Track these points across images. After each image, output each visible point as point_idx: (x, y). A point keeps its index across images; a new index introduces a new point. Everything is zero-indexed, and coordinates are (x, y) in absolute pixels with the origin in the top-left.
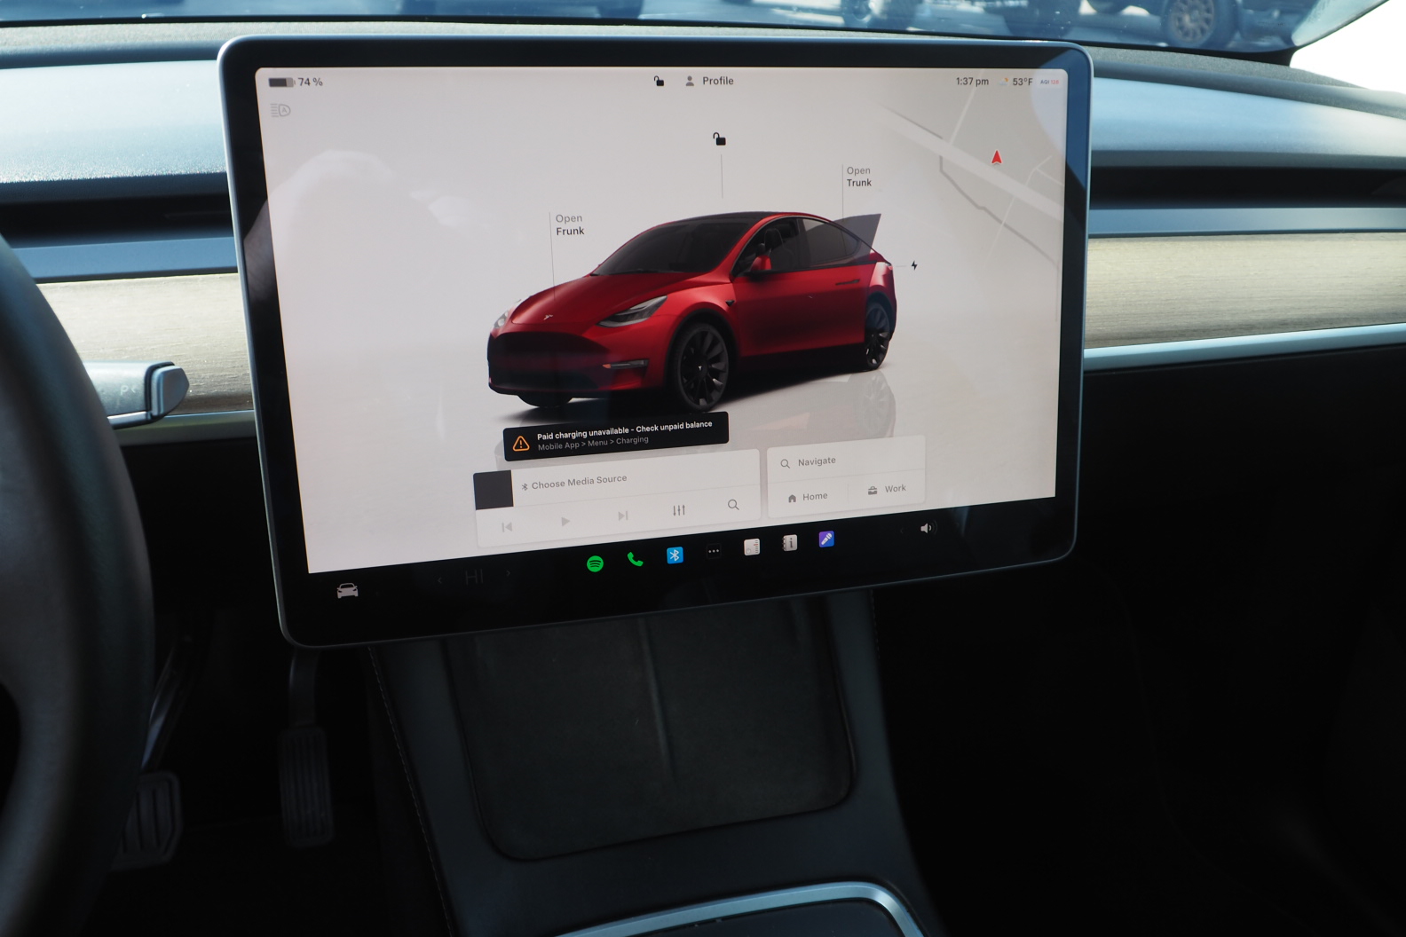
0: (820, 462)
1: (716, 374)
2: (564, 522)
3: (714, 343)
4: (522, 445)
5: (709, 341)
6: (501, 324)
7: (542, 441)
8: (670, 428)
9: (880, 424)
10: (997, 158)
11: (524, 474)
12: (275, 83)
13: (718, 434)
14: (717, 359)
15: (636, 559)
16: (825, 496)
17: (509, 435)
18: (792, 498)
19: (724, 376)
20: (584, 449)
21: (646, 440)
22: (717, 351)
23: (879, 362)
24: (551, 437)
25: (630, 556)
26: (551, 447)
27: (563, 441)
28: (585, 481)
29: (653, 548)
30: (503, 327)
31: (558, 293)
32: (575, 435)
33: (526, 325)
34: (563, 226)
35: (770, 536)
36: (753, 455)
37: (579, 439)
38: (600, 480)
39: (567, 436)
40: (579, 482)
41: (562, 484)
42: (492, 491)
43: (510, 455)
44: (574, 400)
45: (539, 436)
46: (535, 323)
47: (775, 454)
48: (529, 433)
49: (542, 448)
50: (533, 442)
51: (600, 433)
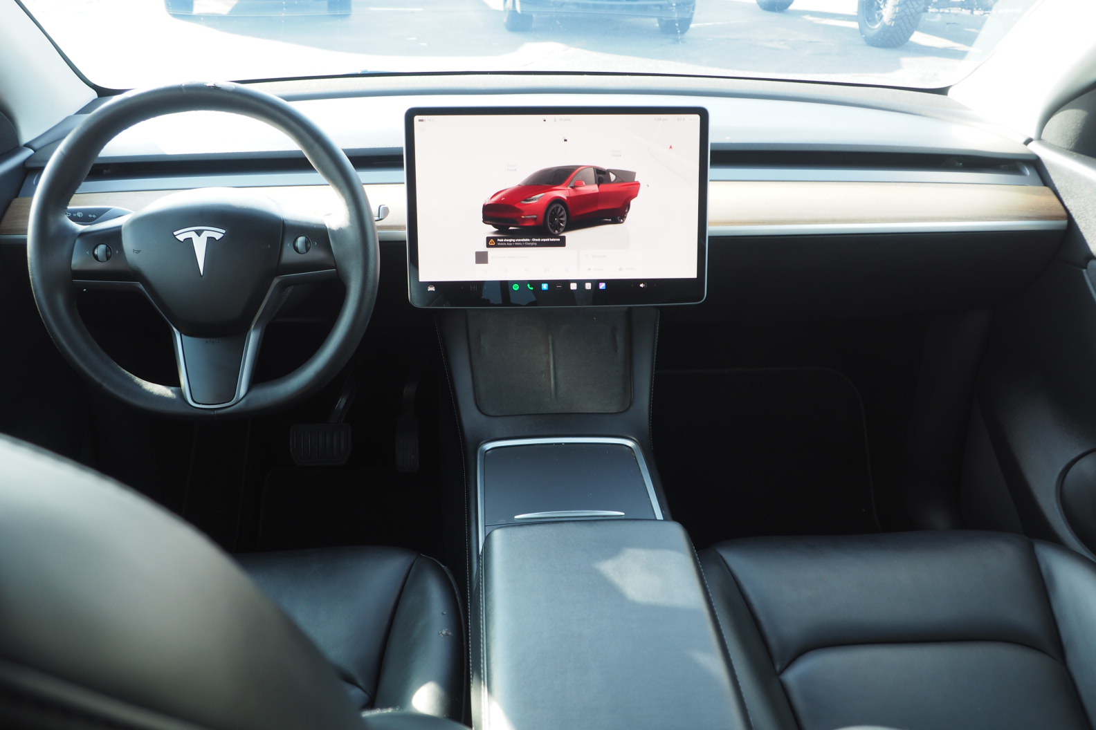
0: (600, 257)
1: (562, 222)
2: (504, 271)
3: (562, 210)
4: (492, 242)
5: (559, 210)
6: (487, 200)
7: (499, 242)
8: (545, 240)
9: (622, 244)
10: (671, 147)
11: (492, 252)
12: (420, 120)
13: (562, 243)
14: (562, 217)
15: (531, 286)
16: (602, 270)
17: (488, 239)
18: (589, 269)
19: (565, 223)
20: (513, 245)
21: (536, 244)
22: (562, 213)
23: (624, 221)
24: (502, 240)
25: (529, 285)
26: (502, 244)
27: (506, 242)
28: (514, 257)
29: (537, 284)
30: (488, 202)
31: (507, 191)
32: (510, 240)
33: (496, 201)
34: (510, 168)
35: (581, 283)
36: (575, 251)
37: (512, 242)
38: (518, 257)
39: (508, 240)
40: (512, 257)
41: (506, 257)
42: (481, 258)
43: (488, 246)
44: (511, 228)
45: (498, 240)
46: (500, 200)
47: (583, 252)
48: (495, 239)
49: (499, 244)
50: (496, 242)
51: (519, 240)
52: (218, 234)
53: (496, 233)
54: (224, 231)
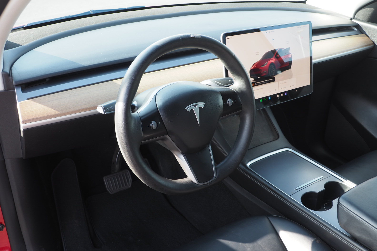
0: (285, 83)
1: (273, 72)
2: (258, 95)
3: (273, 68)
5: (272, 67)
8: (269, 80)
9: (291, 77)
10: (302, 38)
12: (228, 38)
13: (274, 80)
14: (273, 70)
15: (265, 99)
16: (285, 88)
18: (282, 88)
19: (274, 72)
20: (260, 84)
21: (266, 82)
22: (273, 69)
23: (291, 68)
26: (256, 84)
27: (257, 83)
28: (260, 89)
29: (267, 98)
30: (251, 68)
31: (257, 63)
32: (259, 82)
33: (253, 68)
34: (257, 54)
35: (280, 94)
36: (278, 82)
37: (259, 83)
38: (261, 88)
39: (258, 83)
41: (257, 90)
44: (259, 78)
45: (255, 83)
46: (255, 67)
47: (280, 82)
48: (254, 83)
49: (255, 85)
50: (254, 84)
51: (261, 82)
52: (202, 105)
53: (254, 80)
54: (204, 103)
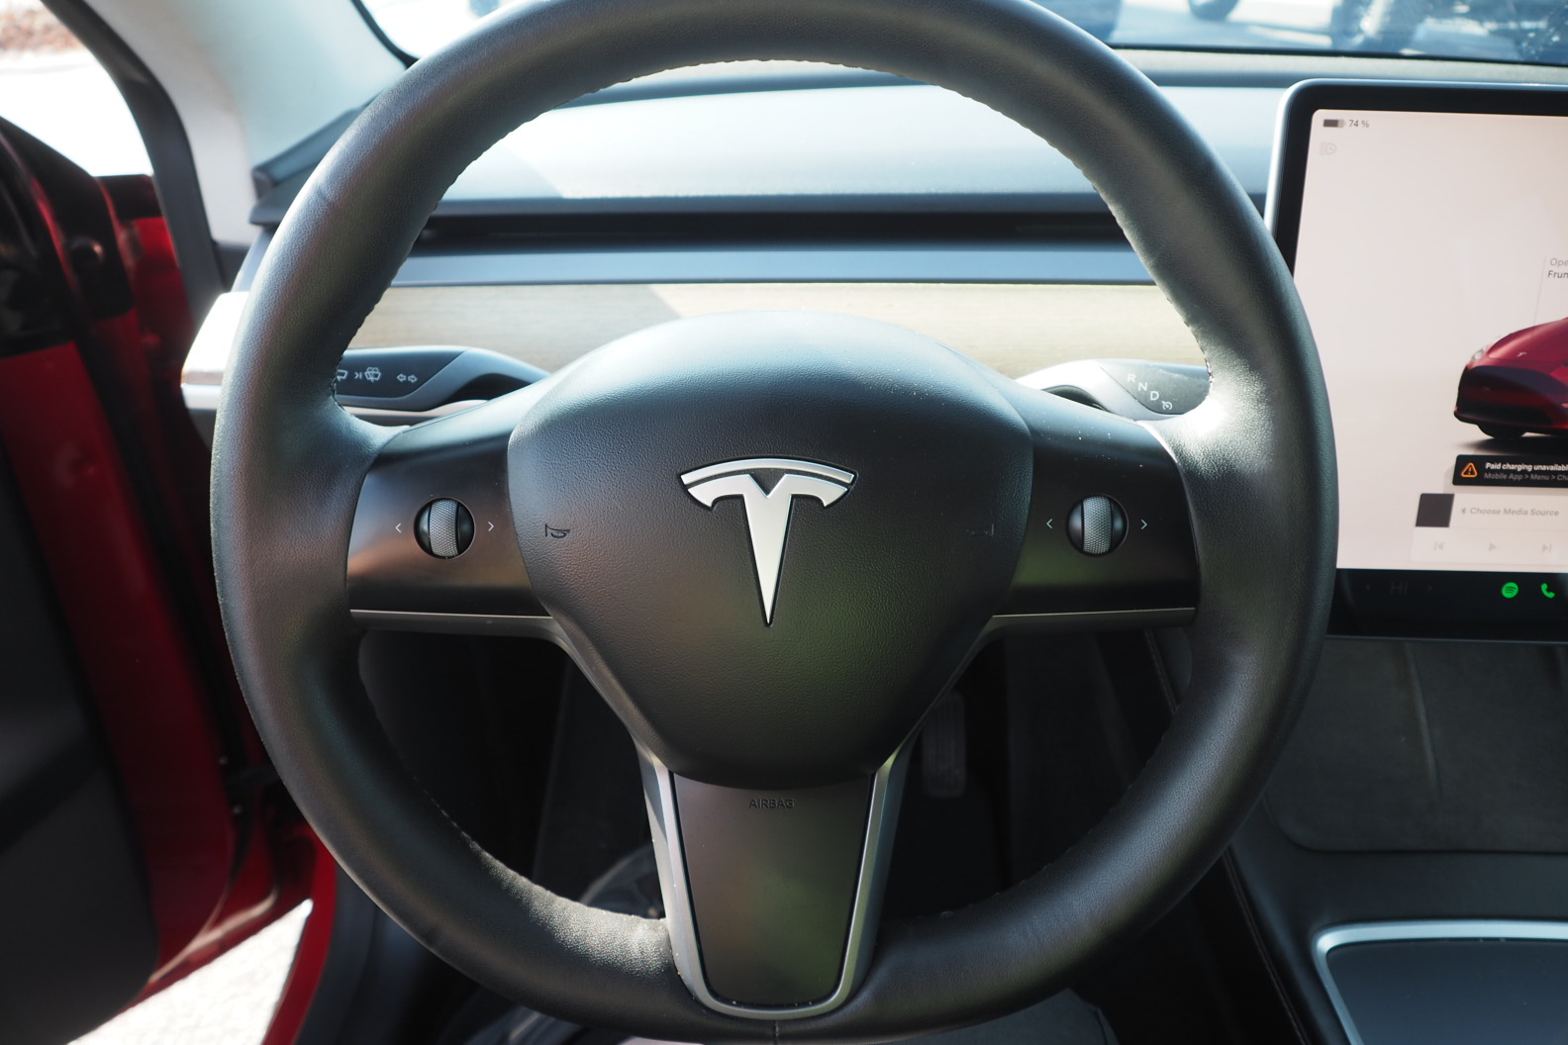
2: (1492, 547)
4: (1470, 471)
6: (1478, 357)
7: (1490, 470)
11: (1467, 499)
12: (1330, 123)
15: (1548, 590)
17: (1462, 461)
20: (1526, 481)
24: (1497, 466)
25: (1544, 587)
26: (1496, 476)
27: (1508, 472)
28: (1520, 512)
30: (1479, 360)
31: (1536, 333)
32: (1520, 468)
33: (1500, 360)
34: (1556, 269)
37: (1524, 472)
38: (1533, 512)
39: (1513, 467)
40: (1513, 512)
41: (1498, 512)
42: (1434, 511)
43: (1458, 480)
44: (1527, 434)
45: (1488, 465)
46: (1511, 357)
48: (1479, 461)
49: (1486, 476)
50: (1481, 469)
51: (1544, 468)
52: (828, 487)
53: (1482, 445)
54: (847, 478)
